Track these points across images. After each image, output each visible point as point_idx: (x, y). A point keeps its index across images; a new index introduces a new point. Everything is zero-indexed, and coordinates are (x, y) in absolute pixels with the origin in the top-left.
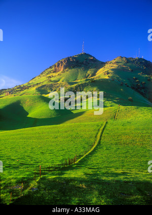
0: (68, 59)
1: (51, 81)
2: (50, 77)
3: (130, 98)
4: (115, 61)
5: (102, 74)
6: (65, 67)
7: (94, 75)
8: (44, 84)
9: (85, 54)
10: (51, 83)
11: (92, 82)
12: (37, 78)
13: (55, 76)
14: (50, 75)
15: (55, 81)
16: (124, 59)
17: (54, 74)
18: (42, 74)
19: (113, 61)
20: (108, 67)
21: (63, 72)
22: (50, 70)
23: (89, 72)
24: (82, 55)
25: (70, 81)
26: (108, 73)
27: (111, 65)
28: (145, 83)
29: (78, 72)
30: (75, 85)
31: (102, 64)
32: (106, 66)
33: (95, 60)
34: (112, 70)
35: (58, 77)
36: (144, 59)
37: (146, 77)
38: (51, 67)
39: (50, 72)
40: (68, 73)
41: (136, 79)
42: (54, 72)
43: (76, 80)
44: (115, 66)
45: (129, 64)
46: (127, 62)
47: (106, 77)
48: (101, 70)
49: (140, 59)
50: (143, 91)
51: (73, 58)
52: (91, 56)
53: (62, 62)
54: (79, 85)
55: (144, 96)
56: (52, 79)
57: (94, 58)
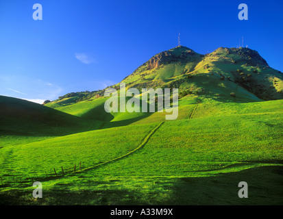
0: (163, 53)
1: (144, 79)
2: (144, 75)
3: (233, 93)
4: (215, 53)
5: (201, 68)
6: (160, 63)
7: (192, 69)
8: (137, 83)
9: (182, 47)
10: (145, 81)
11: (189, 78)
12: (130, 77)
13: (149, 74)
14: (144, 72)
15: (149, 79)
16: (226, 50)
17: (148, 72)
18: (135, 72)
19: (214, 53)
20: (208, 60)
21: (158, 68)
22: (143, 67)
23: (187, 67)
24: (178, 48)
25: (166, 78)
26: (208, 67)
27: (212, 57)
28: (251, 76)
29: (174, 68)
30: (170, 82)
31: (201, 57)
32: (206, 59)
33: (193, 54)
34: (213, 62)
35: (153, 74)
36: (248, 49)
37: (252, 69)
38: (144, 64)
39: (144, 70)
40: (164, 69)
41: (241, 71)
42: (148, 69)
43: (172, 76)
44: (216, 58)
45: (232, 55)
46: (230, 53)
47: (206, 71)
48: (200, 63)
49: (244, 49)
50: (248, 85)
51: (169, 52)
52: (189, 49)
53: (156, 58)
54: (174, 83)
55: (249, 91)
56: (146, 77)
57: (192, 50)
